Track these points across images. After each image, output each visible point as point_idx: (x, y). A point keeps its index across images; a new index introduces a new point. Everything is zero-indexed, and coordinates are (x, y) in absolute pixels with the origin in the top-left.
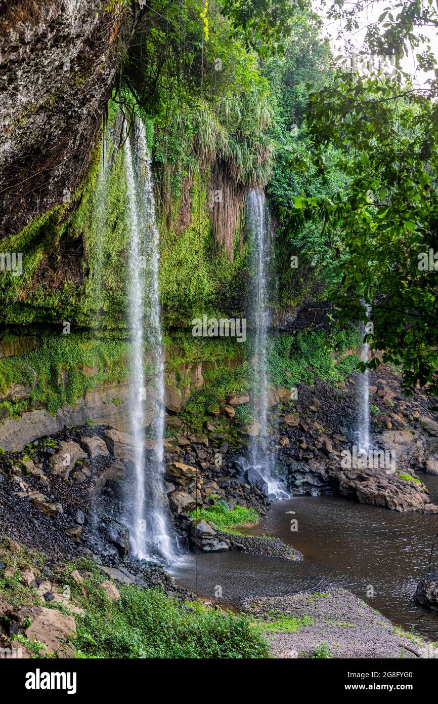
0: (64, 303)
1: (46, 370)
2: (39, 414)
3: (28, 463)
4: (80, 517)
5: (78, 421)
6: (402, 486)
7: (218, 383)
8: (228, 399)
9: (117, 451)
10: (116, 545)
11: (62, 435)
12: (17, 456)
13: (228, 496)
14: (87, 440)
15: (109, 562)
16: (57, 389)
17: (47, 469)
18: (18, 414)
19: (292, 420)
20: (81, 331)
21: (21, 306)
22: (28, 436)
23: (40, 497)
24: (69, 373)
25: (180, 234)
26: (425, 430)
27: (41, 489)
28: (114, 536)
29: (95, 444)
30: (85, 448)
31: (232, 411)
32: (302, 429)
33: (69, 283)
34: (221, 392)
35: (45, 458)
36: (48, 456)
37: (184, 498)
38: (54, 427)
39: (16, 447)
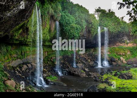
0: (24, 40)
1: (20, 52)
2: (19, 60)
3: (18, 69)
4: (28, 78)
5: (26, 61)
6: (82, 73)
7: (49, 55)
8: (51, 58)
9: (33, 67)
10: (34, 83)
11: (23, 64)
12: (16, 67)
13: (52, 75)
14: (28, 65)
15: (34, 86)
16: (22, 55)
17: (21, 70)
18: (15, 60)
19: (62, 61)
20: (27, 45)
21: (17, 40)
22: (17, 64)
23: (20, 75)
24: (24, 53)
25: (45, 28)
26: (84, 64)
27: (21, 73)
28: (34, 82)
29: (29, 65)
30: (28, 66)
31: (52, 60)
32: (64, 63)
33: (25, 36)
34: (50, 57)
35: (20, 68)
36: (21, 67)
37: (45, 75)
38: (22, 62)
39: (15, 66)
